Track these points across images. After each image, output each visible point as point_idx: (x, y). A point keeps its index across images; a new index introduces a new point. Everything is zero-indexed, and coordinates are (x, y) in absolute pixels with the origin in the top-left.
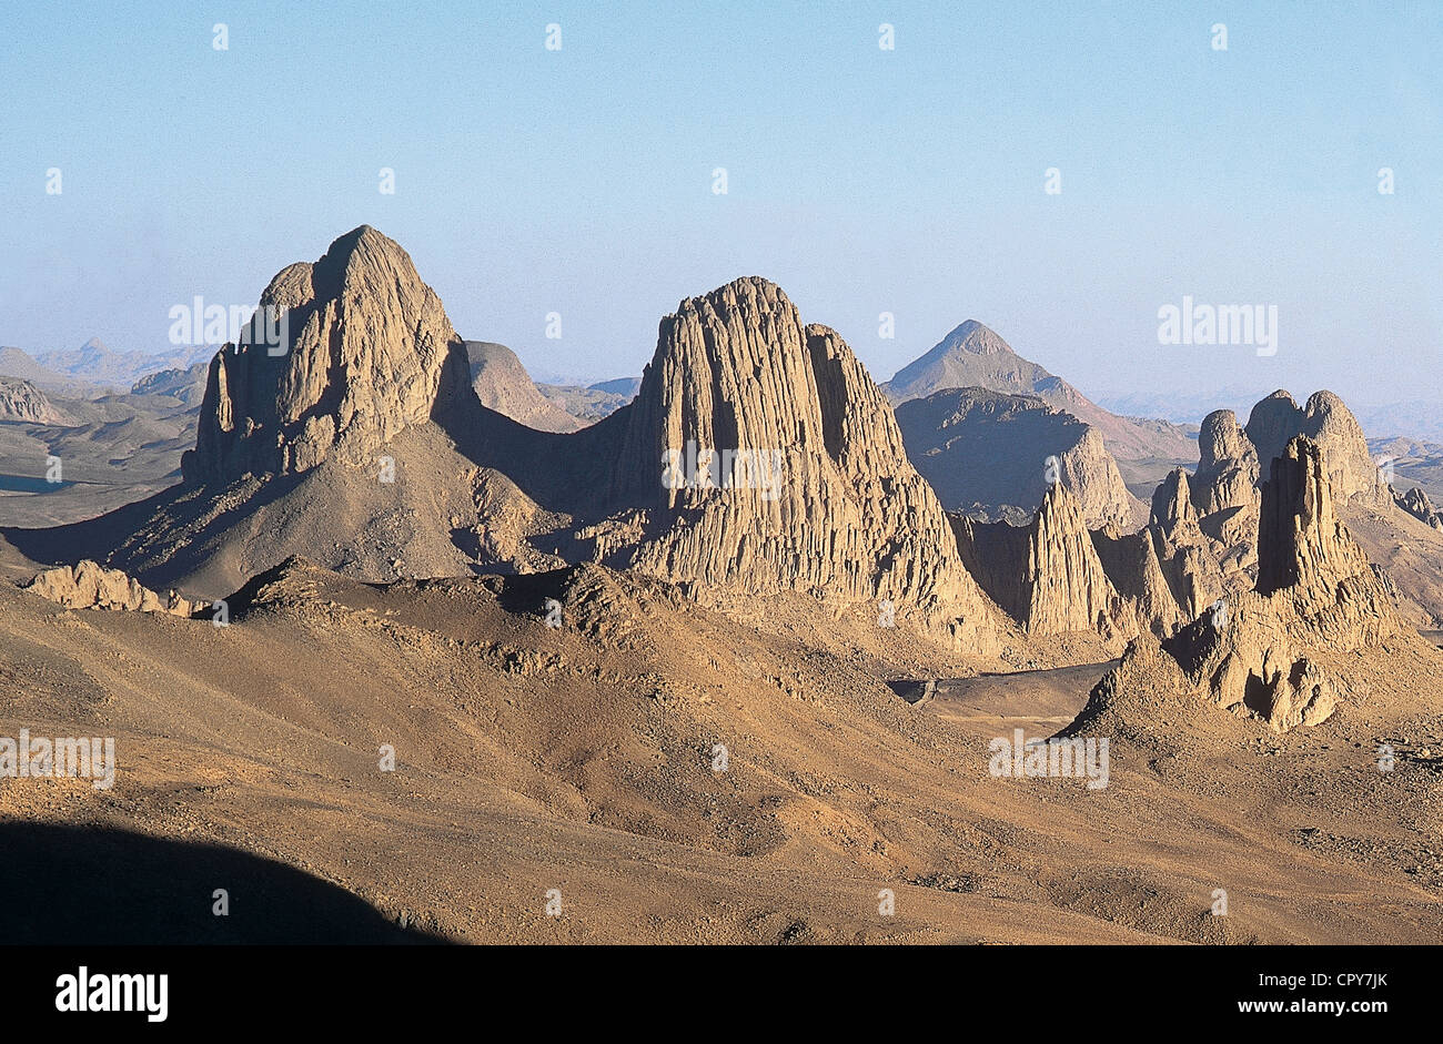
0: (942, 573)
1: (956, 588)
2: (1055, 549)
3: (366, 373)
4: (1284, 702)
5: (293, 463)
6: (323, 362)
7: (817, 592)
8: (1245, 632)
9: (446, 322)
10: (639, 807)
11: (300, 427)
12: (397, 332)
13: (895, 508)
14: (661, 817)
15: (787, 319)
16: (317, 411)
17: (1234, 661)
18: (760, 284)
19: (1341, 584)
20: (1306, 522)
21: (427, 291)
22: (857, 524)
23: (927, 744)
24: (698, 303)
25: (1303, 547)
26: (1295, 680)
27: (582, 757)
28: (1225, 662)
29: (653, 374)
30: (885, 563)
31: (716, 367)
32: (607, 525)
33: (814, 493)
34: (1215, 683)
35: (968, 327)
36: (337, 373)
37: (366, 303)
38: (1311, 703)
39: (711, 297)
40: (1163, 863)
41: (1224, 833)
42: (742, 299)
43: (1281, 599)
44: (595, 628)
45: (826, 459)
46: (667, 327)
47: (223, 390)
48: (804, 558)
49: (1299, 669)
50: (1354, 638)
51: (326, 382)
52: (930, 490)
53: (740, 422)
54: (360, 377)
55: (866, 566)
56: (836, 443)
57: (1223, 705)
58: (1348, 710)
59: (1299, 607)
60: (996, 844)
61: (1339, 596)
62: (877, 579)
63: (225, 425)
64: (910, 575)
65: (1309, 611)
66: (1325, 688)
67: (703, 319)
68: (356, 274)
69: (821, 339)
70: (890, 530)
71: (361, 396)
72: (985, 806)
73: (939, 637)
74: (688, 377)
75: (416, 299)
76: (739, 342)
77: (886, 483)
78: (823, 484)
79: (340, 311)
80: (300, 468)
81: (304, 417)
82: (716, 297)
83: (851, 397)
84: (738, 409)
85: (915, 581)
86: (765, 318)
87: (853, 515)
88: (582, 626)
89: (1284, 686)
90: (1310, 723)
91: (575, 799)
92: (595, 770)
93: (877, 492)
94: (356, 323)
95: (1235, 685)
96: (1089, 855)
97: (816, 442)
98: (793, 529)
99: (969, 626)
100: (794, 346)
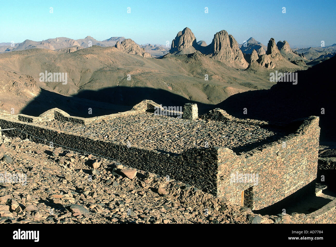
0: (242, 59)
1: (243, 60)
2: (254, 56)
3: (186, 41)
4: (269, 66)
5: (179, 50)
6: (182, 40)
7: (229, 61)
8: (265, 59)
9: (194, 36)
10: (198, 76)
11: (180, 47)
12: (189, 37)
13: (237, 53)
14: (200, 77)
15: (227, 34)
16: (182, 45)
17: (264, 62)
18: (224, 31)
19: (276, 54)
20: (272, 47)
21: (192, 33)
22: (233, 54)
23: (230, 70)
24: (218, 33)
25: (272, 50)
26: (270, 64)
27: (193, 72)
28: (263, 62)
29: (213, 40)
30: (236, 58)
31: (220, 39)
32: (209, 55)
33: (229, 51)
34: (262, 64)
35: (251, 38)
36: (184, 41)
37: (186, 34)
38: (272, 66)
39: (219, 32)
40: (253, 82)
41: (261, 79)
42: (222, 32)
43: (269, 55)
44: (196, 59)
45: (230, 48)
46: (215, 35)
47: (173, 43)
48: (228, 58)
49: (271, 63)
50: (277, 59)
51: (183, 42)
52: (241, 51)
53: (222, 44)
54: (186, 42)
55: (234, 59)
56: (231, 46)
57: (262, 67)
58: (276, 67)
59: (271, 56)
60: (235, 80)
61: (276, 55)
62: (235, 60)
63: (173, 47)
64: (238, 59)
65: (273, 57)
66: (274, 65)
67: (218, 34)
68: (186, 32)
69: (230, 36)
70: (237, 55)
71: (186, 44)
72: (234, 76)
73: (241, 65)
74: (217, 40)
75: (191, 34)
76: (222, 37)
77: (236, 50)
78: (230, 50)
79: (184, 35)
80: (180, 51)
81: (180, 46)
82: (220, 32)
83: (233, 41)
84: (222, 43)
85: (239, 60)
86: (225, 34)
87: (233, 53)
88: (194, 59)
89: (269, 65)
90: (272, 68)
91: (192, 75)
92: (194, 73)
93: (235, 51)
94: (185, 36)
95: (264, 64)
96: (244, 81)
97: (229, 46)
98: (227, 55)
99: (244, 64)
100: (228, 37)
